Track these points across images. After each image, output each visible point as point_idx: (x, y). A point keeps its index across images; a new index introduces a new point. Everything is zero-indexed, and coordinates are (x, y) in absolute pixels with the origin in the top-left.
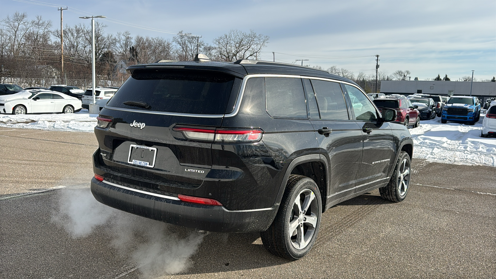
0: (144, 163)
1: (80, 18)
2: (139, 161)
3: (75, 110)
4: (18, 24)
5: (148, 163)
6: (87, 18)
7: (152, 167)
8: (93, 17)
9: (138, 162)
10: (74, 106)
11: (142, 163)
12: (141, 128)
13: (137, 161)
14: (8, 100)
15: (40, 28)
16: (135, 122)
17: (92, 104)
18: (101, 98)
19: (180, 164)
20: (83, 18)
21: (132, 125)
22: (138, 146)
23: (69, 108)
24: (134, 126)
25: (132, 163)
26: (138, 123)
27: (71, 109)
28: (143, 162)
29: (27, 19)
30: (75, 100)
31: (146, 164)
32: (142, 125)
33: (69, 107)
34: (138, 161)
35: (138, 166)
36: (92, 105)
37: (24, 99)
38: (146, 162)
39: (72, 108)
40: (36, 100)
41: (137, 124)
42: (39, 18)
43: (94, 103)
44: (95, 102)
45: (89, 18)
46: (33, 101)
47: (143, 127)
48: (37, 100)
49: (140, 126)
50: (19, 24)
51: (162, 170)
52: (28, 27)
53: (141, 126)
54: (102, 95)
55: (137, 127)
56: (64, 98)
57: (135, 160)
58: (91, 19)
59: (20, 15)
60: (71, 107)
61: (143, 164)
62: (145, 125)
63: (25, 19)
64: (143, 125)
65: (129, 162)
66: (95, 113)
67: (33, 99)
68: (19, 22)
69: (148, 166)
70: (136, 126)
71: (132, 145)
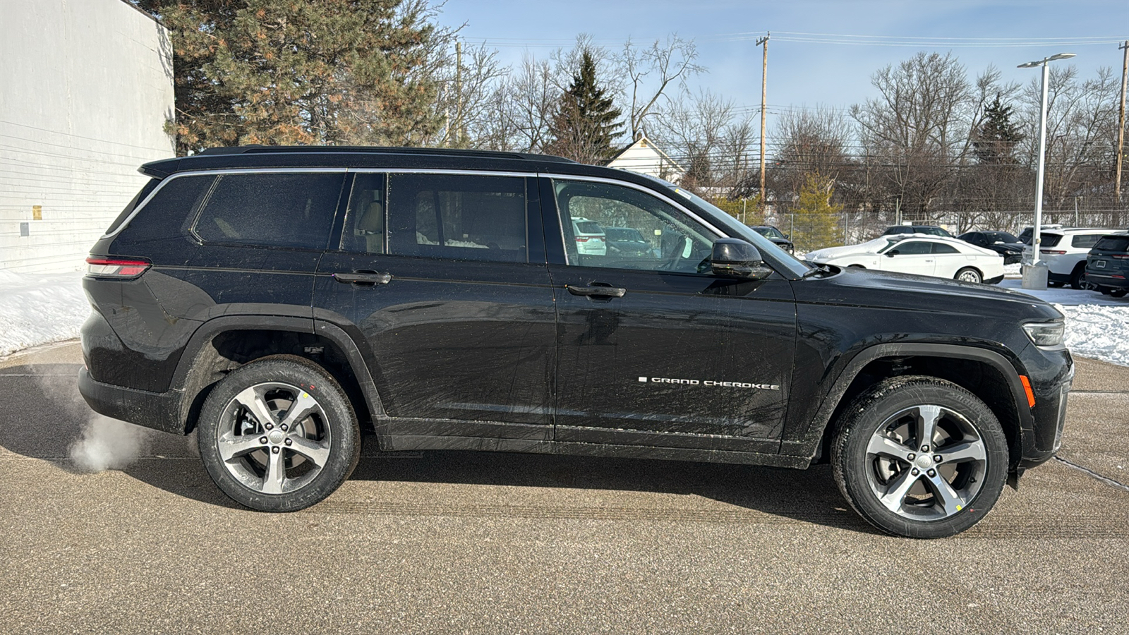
1: (1018, 67)
3: (984, 278)
4: (1054, 94)
6: (1034, 64)
8: (1045, 61)
10: (981, 270)
14: (834, 256)
15: (1105, 96)
17: (1029, 265)
18: (1060, 252)
20: (1025, 65)
23: (970, 274)
27: (973, 276)
29: (1075, 80)
30: (989, 255)
33: (969, 272)
36: (1028, 269)
37: (869, 254)
39: (976, 275)
40: (892, 256)
42: (1106, 72)
43: (1034, 264)
44: (1036, 260)
45: (1040, 63)
46: (886, 257)
48: (895, 256)
50: (1056, 94)
52: (1073, 98)
54: (1065, 245)
56: (959, 252)
58: (1042, 64)
59: (1059, 74)
60: (973, 273)
63: (1072, 80)
66: (1033, 286)
67: (886, 254)
68: (1057, 90)
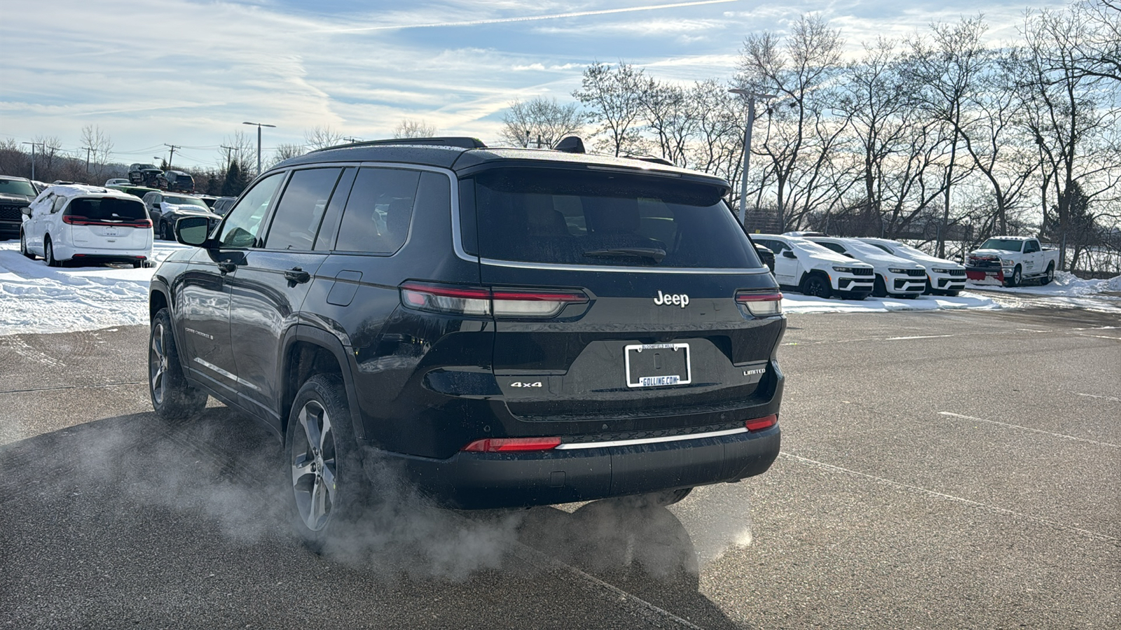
0: (669, 380)
2: (656, 378)
5: (678, 377)
7: (689, 382)
9: (654, 381)
11: (665, 380)
12: (683, 306)
13: (650, 378)
16: (663, 296)
19: (735, 364)
21: (659, 300)
22: (646, 346)
24: (664, 303)
25: (641, 385)
26: (672, 296)
28: (666, 377)
31: (675, 379)
32: (683, 300)
34: (653, 378)
35: (658, 388)
38: (673, 377)
41: (670, 299)
47: (687, 303)
49: (679, 303)
51: (708, 384)
53: (680, 301)
55: (672, 303)
57: (647, 378)
61: (668, 382)
62: (689, 298)
64: (684, 298)
65: (630, 385)
69: (679, 382)
70: (670, 303)
71: (628, 348)
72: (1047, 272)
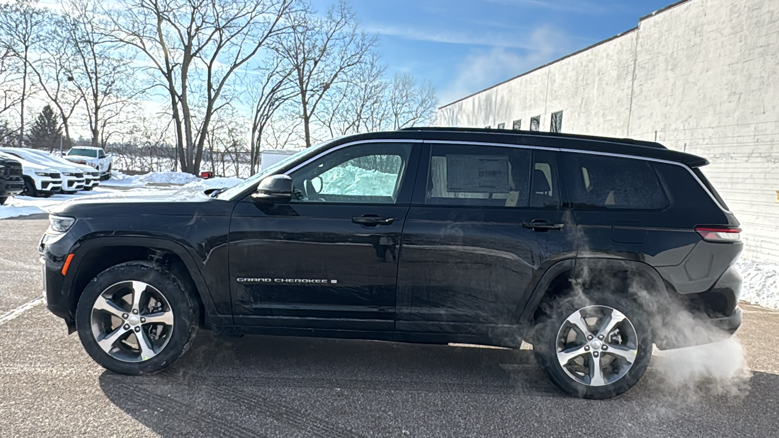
72: (108, 171)
